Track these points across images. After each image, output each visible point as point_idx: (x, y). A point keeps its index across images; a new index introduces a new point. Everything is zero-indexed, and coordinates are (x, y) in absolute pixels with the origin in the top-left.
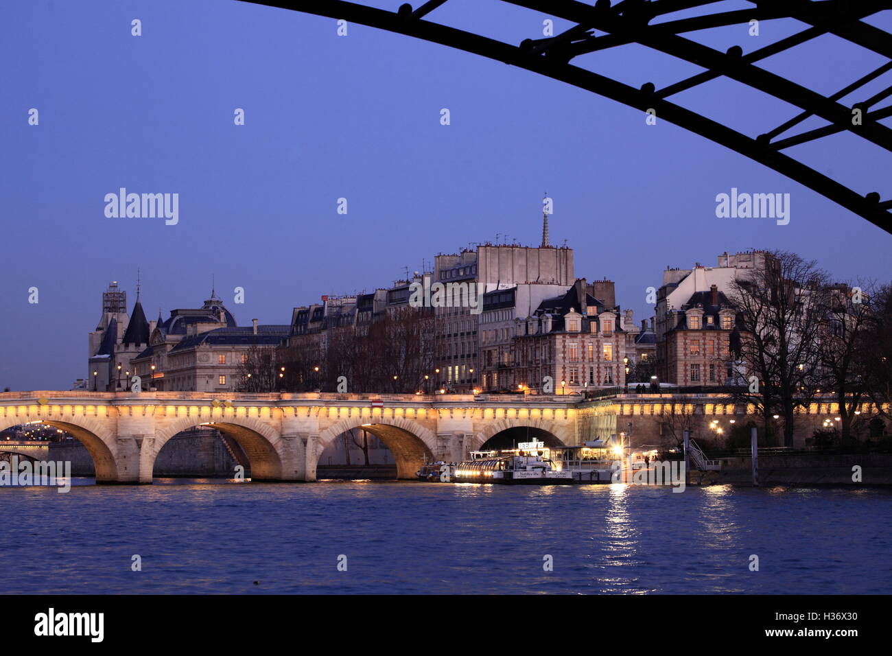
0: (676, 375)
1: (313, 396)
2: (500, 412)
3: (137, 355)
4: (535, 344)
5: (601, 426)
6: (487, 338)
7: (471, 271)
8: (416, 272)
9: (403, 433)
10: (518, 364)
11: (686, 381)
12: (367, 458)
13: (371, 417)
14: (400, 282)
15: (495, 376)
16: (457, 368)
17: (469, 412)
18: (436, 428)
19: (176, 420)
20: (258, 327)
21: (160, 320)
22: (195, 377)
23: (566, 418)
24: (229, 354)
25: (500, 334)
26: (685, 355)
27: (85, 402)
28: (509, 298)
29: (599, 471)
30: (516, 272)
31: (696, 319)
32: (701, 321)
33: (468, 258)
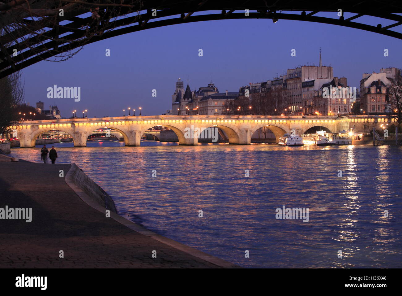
0: (367, 109)
1: (249, 116)
2: (310, 121)
3: (188, 102)
4: (321, 99)
5: (344, 126)
6: (305, 97)
7: (299, 75)
8: (281, 75)
9: (278, 128)
10: (315, 105)
11: (370, 111)
12: (265, 136)
13: (268, 123)
14: (275, 78)
15: (308, 109)
16: (295, 106)
17: (300, 121)
18: (289, 127)
19: (205, 124)
20: (228, 93)
21: (195, 91)
22: (207, 109)
23: (332, 123)
24: (218, 102)
25: (309, 95)
26: (370, 102)
27: (176, 119)
28: (312, 83)
29: (345, 141)
30: (314, 74)
31: (374, 90)
32: (375, 91)
33: (298, 70)
